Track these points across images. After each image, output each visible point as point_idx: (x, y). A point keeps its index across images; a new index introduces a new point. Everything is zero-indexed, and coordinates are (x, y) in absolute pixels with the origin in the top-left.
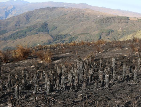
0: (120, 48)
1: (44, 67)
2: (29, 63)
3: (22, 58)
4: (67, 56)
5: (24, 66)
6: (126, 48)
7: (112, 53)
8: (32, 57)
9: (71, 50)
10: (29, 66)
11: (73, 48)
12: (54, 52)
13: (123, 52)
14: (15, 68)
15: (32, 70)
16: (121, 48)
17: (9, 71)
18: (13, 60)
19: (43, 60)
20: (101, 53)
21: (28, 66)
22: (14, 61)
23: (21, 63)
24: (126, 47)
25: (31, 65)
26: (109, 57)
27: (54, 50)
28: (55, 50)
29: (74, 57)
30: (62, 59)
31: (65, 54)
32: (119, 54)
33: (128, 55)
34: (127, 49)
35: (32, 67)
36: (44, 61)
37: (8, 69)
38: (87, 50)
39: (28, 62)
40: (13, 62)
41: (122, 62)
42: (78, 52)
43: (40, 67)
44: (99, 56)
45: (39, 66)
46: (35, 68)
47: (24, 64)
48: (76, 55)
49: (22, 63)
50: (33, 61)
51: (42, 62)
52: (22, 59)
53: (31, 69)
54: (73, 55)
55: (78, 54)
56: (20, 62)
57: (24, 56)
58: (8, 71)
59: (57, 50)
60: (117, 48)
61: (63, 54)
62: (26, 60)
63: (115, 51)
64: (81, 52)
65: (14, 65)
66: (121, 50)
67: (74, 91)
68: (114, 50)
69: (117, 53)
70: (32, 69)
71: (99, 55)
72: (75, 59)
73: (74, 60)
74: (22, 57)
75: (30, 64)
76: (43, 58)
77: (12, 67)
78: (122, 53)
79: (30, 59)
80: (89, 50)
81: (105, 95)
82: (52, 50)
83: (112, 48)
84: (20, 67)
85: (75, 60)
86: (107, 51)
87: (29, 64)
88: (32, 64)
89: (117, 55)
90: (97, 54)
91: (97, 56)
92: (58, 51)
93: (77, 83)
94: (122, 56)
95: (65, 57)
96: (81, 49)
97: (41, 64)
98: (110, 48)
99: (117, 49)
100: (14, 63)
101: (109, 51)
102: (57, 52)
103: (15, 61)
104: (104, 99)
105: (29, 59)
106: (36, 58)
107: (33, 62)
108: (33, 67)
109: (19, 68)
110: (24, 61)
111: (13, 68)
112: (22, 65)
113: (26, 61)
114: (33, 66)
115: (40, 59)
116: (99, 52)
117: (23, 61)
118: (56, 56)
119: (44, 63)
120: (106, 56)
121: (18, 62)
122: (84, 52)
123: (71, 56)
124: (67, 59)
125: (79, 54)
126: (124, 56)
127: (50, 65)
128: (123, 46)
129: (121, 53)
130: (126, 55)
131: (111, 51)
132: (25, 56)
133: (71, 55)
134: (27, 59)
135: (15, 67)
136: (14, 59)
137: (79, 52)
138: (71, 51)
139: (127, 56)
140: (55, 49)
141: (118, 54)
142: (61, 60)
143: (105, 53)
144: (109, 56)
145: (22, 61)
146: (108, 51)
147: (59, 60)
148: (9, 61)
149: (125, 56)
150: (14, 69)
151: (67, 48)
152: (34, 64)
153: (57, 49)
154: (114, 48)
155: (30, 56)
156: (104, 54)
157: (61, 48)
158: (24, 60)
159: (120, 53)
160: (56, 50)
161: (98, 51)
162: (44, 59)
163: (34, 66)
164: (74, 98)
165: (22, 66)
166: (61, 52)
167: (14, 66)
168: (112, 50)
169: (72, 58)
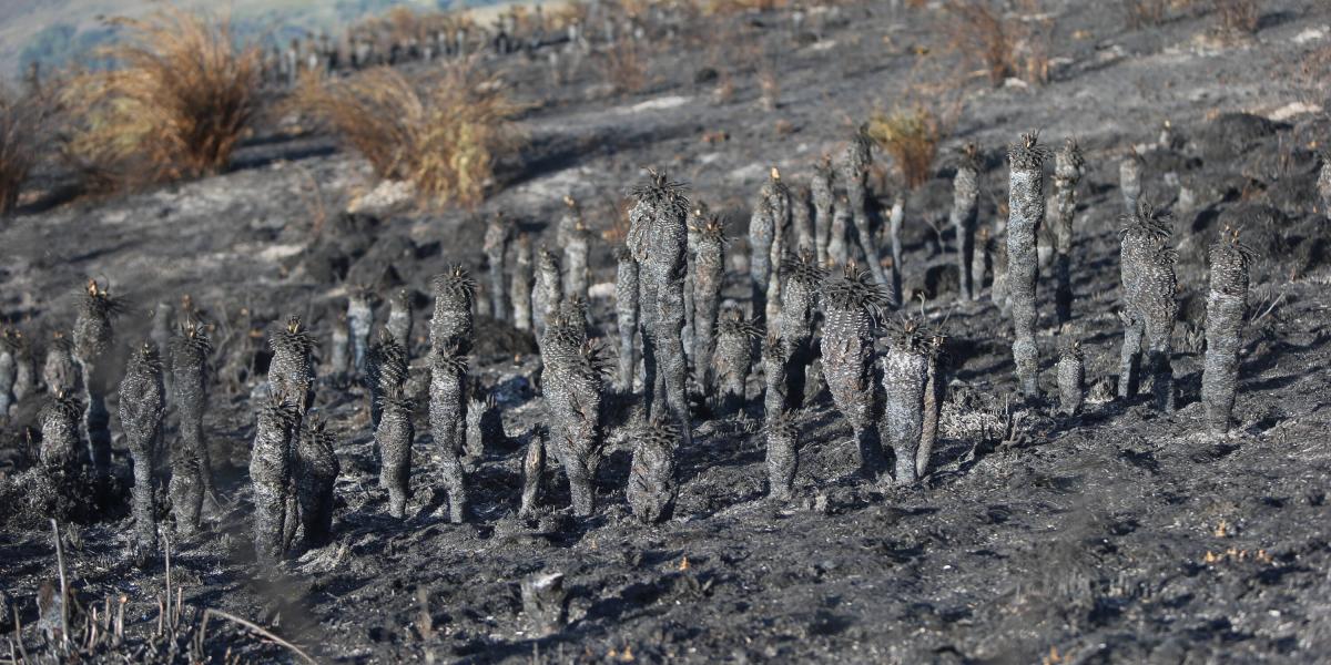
0: (1242, 24)
1: (401, 256)
2: (250, 215)
3: (173, 156)
4: (657, 129)
5: (190, 247)
6: (1301, 29)
7: (1145, 84)
8: (293, 145)
9: (711, 57)
10: (243, 248)
11: (739, 40)
12: (533, 80)
13: (1267, 68)
14: (93, 267)
15: (274, 284)
16: (1255, 32)
17: (28, 302)
18: (74, 181)
19: (396, 176)
20: (1033, 91)
21: (230, 247)
22: (84, 192)
23: (166, 212)
24: (1303, 16)
25: (271, 236)
26: (1109, 127)
27: (539, 63)
28: (546, 58)
29: (734, 139)
30: (600, 164)
31: (640, 107)
32: (1221, 100)
33: (1314, 108)
34: (1316, 34)
35: (274, 252)
36: (410, 183)
37: (19, 280)
38: (885, 62)
39: (236, 206)
40: (77, 201)
41: (1231, 184)
42: (786, 83)
43: (359, 253)
44: (1001, 120)
45: (346, 245)
46: (300, 270)
47: (190, 222)
48: (762, 117)
49: (176, 210)
50: (296, 190)
51: (388, 193)
52: (174, 171)
53: (263, 280)
54: (727, 111)
55: (779, 106)
56: (150, 204)
57: (194, 142)
58: (17, 300)
59: (564, 65)
60: (1211, 34)
61: (622, 111)
62: (223, 179)
63: (1179, 66)
64: (823, 75)
65: (84, 238)
66: (1246, 47)
67: (541, 529)
68: (1173, 56)
69: (1199, 82)
70: (270, 275)
71: (1000, 109)
72: (745, 164)
73: (733, 167)
74: (179, 144)
75: (256, 223)
76: (398, 153)
77: (60, 260)
78: (1253, 89)
79: (261, 163)
80: (911, 51)
81: (821, 571)
82: (521, 59)
83: (1153, 31)
84: (150, 253)
85: (740, 174)
86: (1096, 68)
87: (248, 228)
88: (274, 222)
89: (1202, 103)
90: (980, 102)
91: (981, 126)
92: (571, 72)
93: (583, 443)
94: (1247, 118)
95: (638, 141)
96: (817, 46)
97: (371, 222)
98: (1134, 34)
99: (1201, 39)
100: (88, 210)
101: (1116, 61)
102: (564, 82)
103: (97, 192)
104: (769, 623)
105: (252, 173)
106: (326, 152)
107: (295, 197)
108: (286, 251)
109: (132, 264)
110: (194, 186)
111: (71, 268)
112: (170, 239)
113: (216, 194)
114: (291, 243)
115: (369, 168)
116: (1008, 73)
117: (190, 194)
118: (546, 127)
119: (410, 206)
120: (1074, 114)
121: (132, 199)
122: (848, 76)
123: (700, 130)
124: (655, 161)
125: (790, 98)
126: (1267, 123)
127: (468, 234)
128: (1278, 9)
129: (1248, 81)
130: (1296, 107)
131: (1137, 63)
132: (204, 136)
133: (703, 121)
134: (231, 168)
135: (93, 256)
136: (92, 170)
137: (797, 78)
138: (710, 76)
139: (1303, 116)
140: (543, 50)
141: (1215, 95)
142: (591, 177)
143: (1069, 87)
144: (1103, 117)
145: (174, 190)
146: (1107, 65)
147: (567, 178)
148: (32, 196)
149: (1279, 115)
150: (83, 277)
151: (673, 42)
152: (302, 221)
153: (568, 49)
154: (1176, 31)
155: (267, 133)
156: (1058, 98)
157: (615, 37)
158: (202, 175)
159: (1229, 90)
160: (553, 58)
161: (999, 62)
162: (405, 169)
163: (299, 241)
164: (487, 609)
165: (174, 247)
166: (609, 87)
167: (84, 252)
168: (1149, 52)
169: (711, 151)
